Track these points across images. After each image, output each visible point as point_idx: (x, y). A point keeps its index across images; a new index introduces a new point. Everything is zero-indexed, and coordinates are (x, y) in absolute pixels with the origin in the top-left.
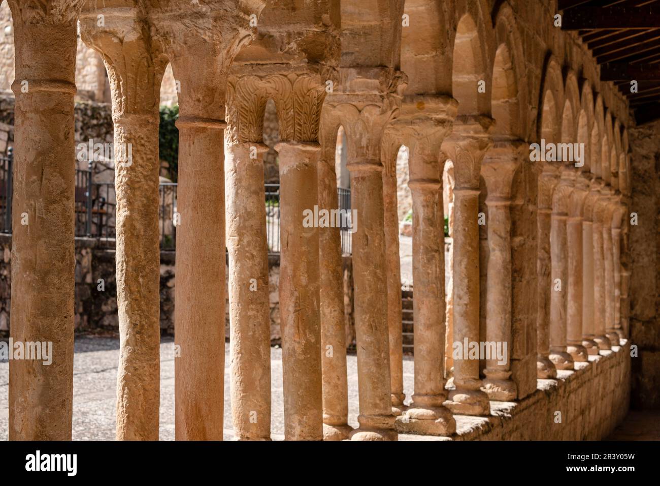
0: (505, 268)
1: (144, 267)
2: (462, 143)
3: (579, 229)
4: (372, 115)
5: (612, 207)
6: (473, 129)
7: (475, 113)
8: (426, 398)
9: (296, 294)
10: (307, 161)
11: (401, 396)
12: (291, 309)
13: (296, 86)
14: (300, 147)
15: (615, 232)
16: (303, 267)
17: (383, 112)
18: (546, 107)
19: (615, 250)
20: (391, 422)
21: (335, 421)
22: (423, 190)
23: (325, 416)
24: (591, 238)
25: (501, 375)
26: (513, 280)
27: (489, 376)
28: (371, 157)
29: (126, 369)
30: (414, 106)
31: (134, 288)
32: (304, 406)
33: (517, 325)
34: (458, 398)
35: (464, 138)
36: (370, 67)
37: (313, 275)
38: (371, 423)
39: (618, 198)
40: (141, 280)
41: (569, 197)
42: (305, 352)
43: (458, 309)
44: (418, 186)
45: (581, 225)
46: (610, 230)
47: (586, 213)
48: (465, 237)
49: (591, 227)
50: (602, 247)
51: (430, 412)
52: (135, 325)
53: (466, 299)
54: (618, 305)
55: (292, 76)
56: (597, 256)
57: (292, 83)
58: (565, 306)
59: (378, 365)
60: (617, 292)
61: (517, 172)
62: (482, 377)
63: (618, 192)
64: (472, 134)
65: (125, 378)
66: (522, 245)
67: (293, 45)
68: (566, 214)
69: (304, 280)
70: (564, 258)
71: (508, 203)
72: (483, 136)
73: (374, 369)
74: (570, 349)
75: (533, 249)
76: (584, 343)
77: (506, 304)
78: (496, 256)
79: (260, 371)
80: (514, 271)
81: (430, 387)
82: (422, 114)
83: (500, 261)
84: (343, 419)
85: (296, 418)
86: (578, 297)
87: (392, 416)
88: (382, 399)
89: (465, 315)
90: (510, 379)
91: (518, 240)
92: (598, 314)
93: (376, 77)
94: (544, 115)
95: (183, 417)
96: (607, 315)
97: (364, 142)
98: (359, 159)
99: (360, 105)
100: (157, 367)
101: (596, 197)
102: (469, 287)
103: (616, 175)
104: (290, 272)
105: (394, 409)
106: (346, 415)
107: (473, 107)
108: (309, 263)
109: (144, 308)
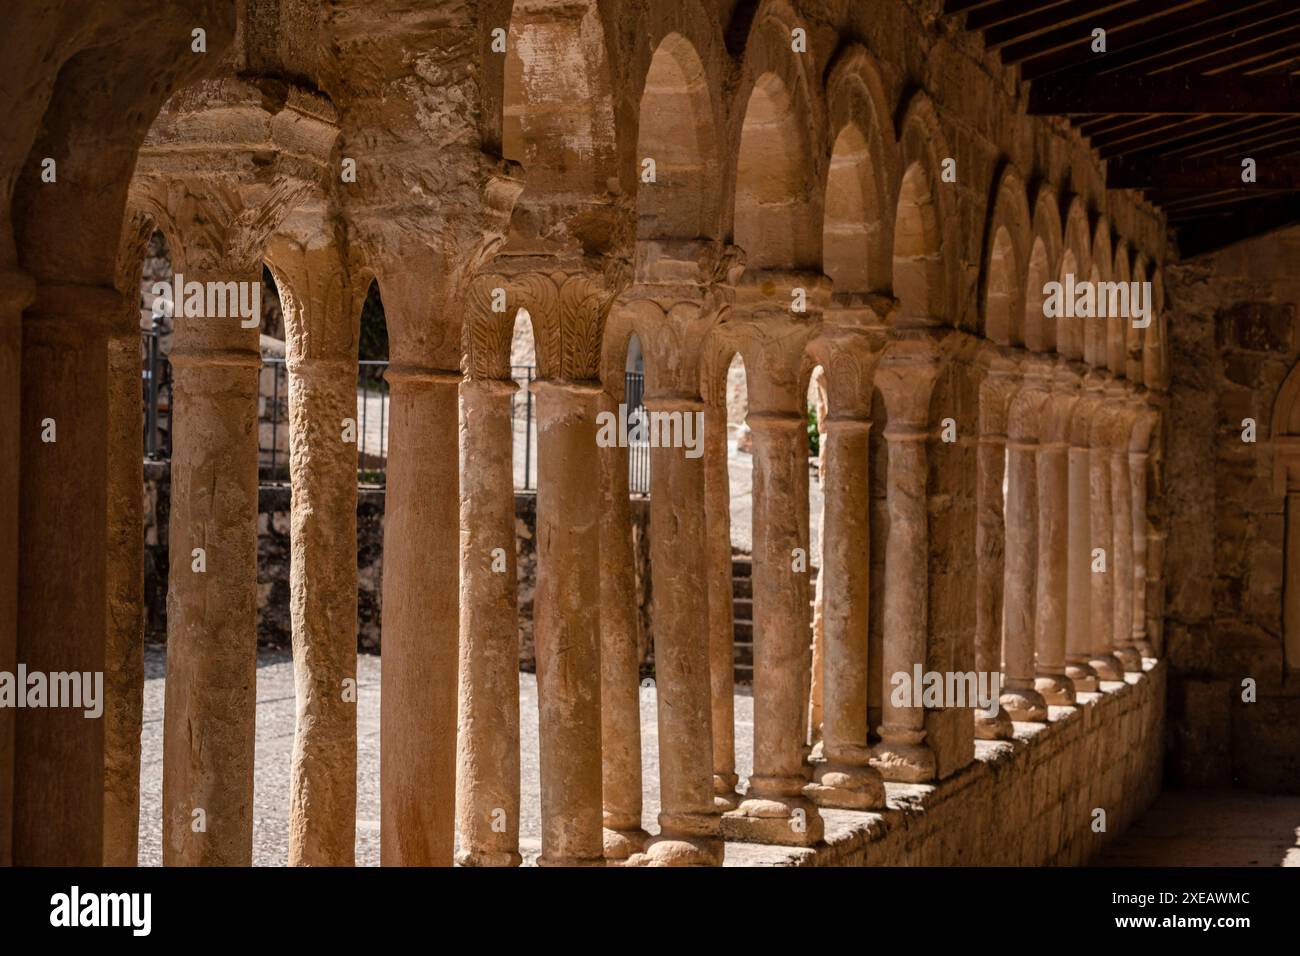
0: (916, 549)
1: (334, 594)
2: (840, 341)
3: (1061, 463)
4: (686, 318)
5: (1129, 415)
6: (859, 317)
7: (865, 289)
8: (773, 782)
9: (562, 623)
10: (581, 410)
11: (731, 778)
12: (554, 647)
13: (565, 291)
14: (570, 389)
15: (1135, 460)
16: (573, 580)
17: (705, 314)
18: (997, 255)
19: (1136, 493)
20: (713, 825)
21: (622, 822)
22: (772, 430)
23: (605, 814)
24: (1085, 477)
25: (907, 736)
26: (931, 570)
27: (888, 738)
28: (683, 387)
29: (306, 749)
30: (757, 289)
31: (319, 626)
32: (575, 803)
33: (937, 649)
34: (831, 779)
35: (845, 332)
36: (683, 240)
37: (589, 593)
38: (680, 826)
39: (1140, 399)
40: (329, 614)
41: (1042, 409)
42: (575, 716)
43: (830, 625)
44: (763, 423)
45: (1064, 456)
46: (1125, 457)
47: (1076, 433)
48: (845, 501)
49: (1086, 456)
50: (1109, 492)
51: (780, 806)
52: (321, 682)
53: (845, 610)
54: (1141, 595)
55: (559, 275)
56: (1098, 508)
57: (558, 286)
58: (1031, 607)
59: (693, 731)
60: (1139, 571)
61: (939, 383)
62: (873, 740)
63: (1140, 387)
64: (858, 324)
65: (305, 764)
66: (947, 509)
67: (561, 227)
68: (1036, 442)
69: (574, 601)
70: (1030, 520)
71: (924, 436)
72: (878, 328)
73: (685, 738)
74: (1041, 684)
75: (969, 513)
76: (1070, 670)
77: (917, 612)
78: (902, 530)
79: (503, 745)
80: (933, 555)
81: (780, 763)
82: (770, 303)
83: (908, 539)
84: (633, 820)
85: (560, 822)
86: (1059, 588)
87: (715, 814)
88: (698, 787)
89: (843, 636)
90: (923, 744)
91: (939, 500)
92: (1099, 616)
93: (692, 257)
94: (993, 268)
95: (393, 824)
96: (1119, 614)
97: (672, 363)
98: (664, 391)
99: (666, 302)
100: (352, 747)
101: (1095, 404)
102: (850, 589)
103: (1138, 356)
104: (552, 588)
105: (718, 800)
106: (639, 813)
107: (860, 277)
108: (583, 574)
109: (334, 656)
